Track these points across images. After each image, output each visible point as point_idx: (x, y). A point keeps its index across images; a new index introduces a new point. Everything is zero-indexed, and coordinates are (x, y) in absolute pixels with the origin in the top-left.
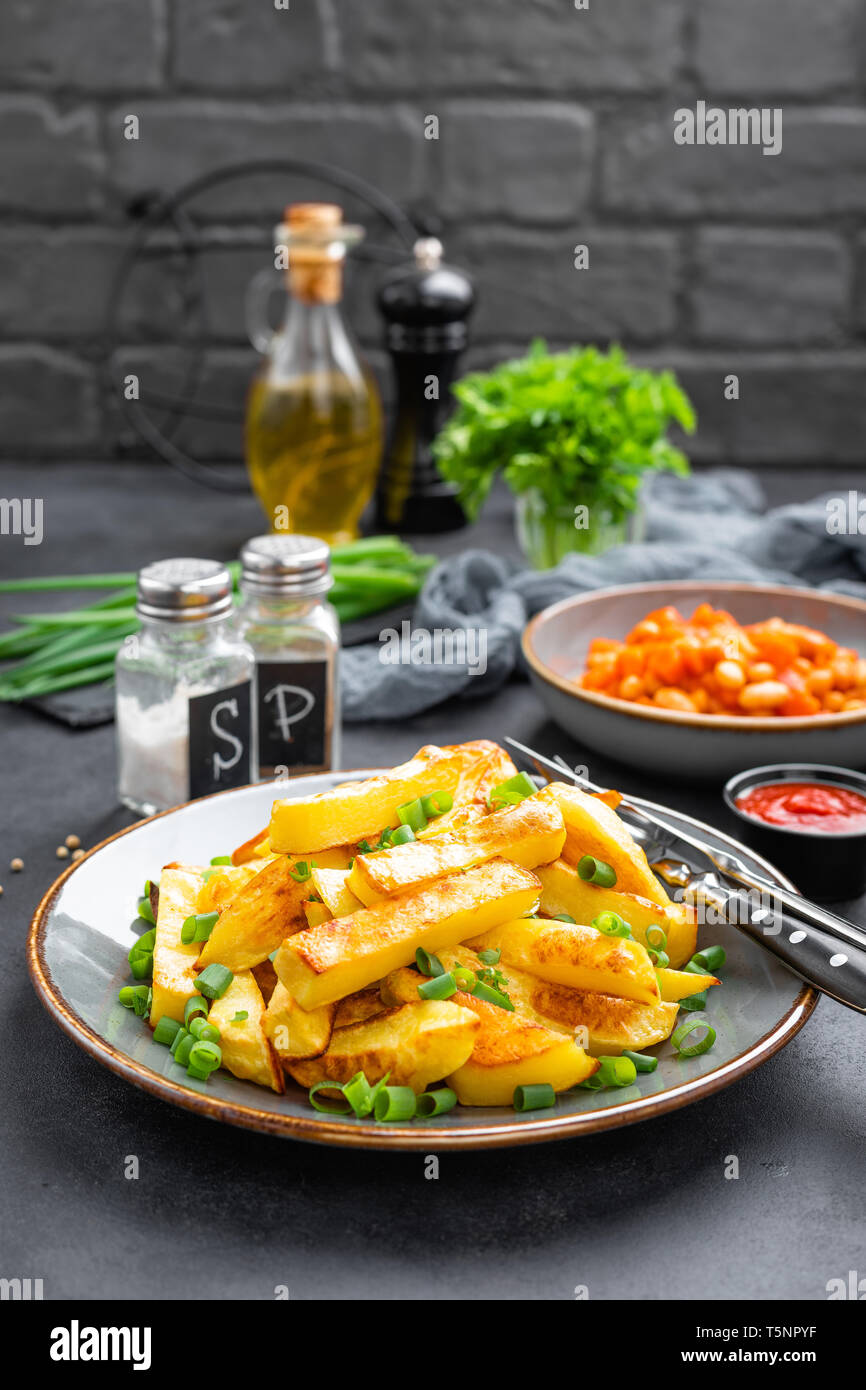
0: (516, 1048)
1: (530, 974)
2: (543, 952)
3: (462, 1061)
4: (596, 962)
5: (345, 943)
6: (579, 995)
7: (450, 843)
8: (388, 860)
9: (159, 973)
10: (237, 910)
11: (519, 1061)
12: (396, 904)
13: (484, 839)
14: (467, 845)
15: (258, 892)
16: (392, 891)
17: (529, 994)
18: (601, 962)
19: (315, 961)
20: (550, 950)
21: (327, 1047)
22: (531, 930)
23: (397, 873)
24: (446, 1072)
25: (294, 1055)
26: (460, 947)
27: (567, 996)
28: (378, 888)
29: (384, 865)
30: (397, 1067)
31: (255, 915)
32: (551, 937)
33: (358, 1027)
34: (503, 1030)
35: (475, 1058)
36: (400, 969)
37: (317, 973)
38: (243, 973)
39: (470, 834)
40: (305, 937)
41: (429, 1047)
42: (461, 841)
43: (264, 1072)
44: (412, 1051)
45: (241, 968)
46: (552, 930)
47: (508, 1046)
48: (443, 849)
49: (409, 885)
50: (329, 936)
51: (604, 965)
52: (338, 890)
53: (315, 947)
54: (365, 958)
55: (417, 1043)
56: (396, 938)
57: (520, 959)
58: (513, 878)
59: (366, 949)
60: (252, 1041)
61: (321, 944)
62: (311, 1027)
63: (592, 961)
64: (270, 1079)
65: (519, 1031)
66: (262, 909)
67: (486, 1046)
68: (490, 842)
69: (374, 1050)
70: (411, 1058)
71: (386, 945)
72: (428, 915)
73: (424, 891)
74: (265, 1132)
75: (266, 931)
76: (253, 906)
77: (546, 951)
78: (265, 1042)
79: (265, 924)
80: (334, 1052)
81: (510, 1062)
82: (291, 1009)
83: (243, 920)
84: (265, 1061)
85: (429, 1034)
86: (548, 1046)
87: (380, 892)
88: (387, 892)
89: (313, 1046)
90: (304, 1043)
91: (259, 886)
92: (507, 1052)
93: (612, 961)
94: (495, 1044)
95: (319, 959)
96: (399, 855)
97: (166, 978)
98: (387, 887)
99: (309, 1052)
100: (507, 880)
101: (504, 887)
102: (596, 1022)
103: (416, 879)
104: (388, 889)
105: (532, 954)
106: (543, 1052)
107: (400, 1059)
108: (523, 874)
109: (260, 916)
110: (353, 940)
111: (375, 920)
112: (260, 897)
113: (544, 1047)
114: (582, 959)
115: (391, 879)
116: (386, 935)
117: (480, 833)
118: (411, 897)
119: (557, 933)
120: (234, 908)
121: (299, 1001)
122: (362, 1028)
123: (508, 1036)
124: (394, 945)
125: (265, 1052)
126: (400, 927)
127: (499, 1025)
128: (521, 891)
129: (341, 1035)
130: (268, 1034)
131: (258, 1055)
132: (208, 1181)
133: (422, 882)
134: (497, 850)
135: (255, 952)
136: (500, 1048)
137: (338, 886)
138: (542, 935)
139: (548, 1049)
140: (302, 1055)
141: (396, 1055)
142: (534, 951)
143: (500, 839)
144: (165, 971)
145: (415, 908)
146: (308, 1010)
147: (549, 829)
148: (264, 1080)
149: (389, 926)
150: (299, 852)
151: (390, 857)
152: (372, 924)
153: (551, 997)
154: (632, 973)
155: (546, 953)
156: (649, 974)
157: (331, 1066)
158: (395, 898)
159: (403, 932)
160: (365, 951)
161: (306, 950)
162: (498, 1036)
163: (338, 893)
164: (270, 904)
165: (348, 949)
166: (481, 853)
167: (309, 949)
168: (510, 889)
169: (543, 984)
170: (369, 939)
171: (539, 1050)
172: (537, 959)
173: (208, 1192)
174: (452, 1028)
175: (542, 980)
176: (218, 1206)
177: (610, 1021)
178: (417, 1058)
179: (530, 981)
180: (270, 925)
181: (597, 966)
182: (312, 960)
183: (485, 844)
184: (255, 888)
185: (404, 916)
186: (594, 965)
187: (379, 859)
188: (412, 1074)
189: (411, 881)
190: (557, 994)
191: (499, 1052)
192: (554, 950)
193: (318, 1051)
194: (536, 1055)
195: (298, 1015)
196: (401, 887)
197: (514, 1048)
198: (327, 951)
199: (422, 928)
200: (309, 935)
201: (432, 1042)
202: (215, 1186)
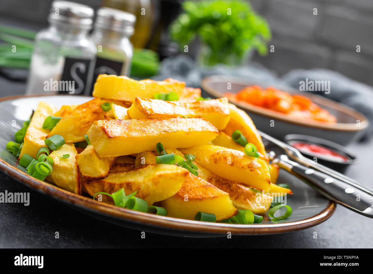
0: (201, 193)
1: (207, 169)
2: (216, 159)
3: (174, 193)
4: (242, 165)
5: (125, 129)
6: (228, 184)
7: (179, 106)
8: (150, 103)
9: (28, 134)
10: (73, 115)
11: (201, 200)
12: (152, 121)
13: (195, 108)
14: (187, 109)
15: (84, 110)
16: (151, 115)
17: (206, 177)
18: (245, 166)
19: (109, 132)
20: (220, 158)
21: (107, 176)
22: (211, 150)
23: (154, 108)
24: (165, 197)
25: (89, 175)
26: (177, 150)
27: (223, 183)
28: (144, 112)
29: (148, 104)
30: (140, 191)
31: (81, 119)
32: (221, 152)
33: (123, 173)
34: (195, 185)
35: (180, 194)
36: (147, 151)
37: (110, 137)
38: (70, 144)
39: (188, 105)
40: (106, 122)
41: (159, 182)
42: (184, 107)
43: (72, 183)
44: (150, 183)
45: (69, 141)
46: (222, 151)
47: (197, 192)
48: (176, 107)
49: (159, 114)
50: (118, 124)
51: (246, 167)
52: (123, 115)
53: (110, 127)
54: (133, 138)
55: (153, 180)
56: (150, 133)
57: (204, 161)
58: (206, 126)
59: (135, 134)
60: (69, 167)
61: (113, 126)
62: (101, 165)
63: (241, 165)
64: (75, 187)
65: (203, 186)
66: (85, 117)
67: (186, 190)
68: (197, 110)
69: (130, 181)
70: (149, 187)
71: (144, 135)
72: (166, 129)
73: (165, 119)
74: (69, 202)
75: (85, 127)
76: (81, 115)
77: (218, 158)
78: (76, 168)
79: (85, 124)
80: (109, 180)
81: (197, 199)
82: (92, 154)
83: (75, 120)
84: (74, 177)
85: (160, 176)
86: (216, 195)
87: (145, 114)
88: (148, 115)
89: (100, 173)
90: (96, 171)
91: (85, 107)
92: (196, 194)
93: (250, 166)
94: (191, 190)
95: (111, 132)
96: (156, 103)
97: (32, 137)
98: (149, 112)
99: (97, 175)
100: (203, 126)
101: (202, 128)
102: (235, 196)
103: (162, 113)
104: (149, 113)
105: (210, 159)
106: (214, 197)
107: (143, 187)
108: (211, 126)
109: (83, 120)
110: (129, 129)
111: (141, 124)
112: (85, 112)
113: (215, 195)
114: (236, 163)
115: (151, 110)
116: (145, 131)
117: (193, 106)
118: (159, 120)
119: (224, 152)
120: (72, 114)
121: (97, 151)
122: (125, 173)
123: (197, 187)
124: (148, 136)
125: (75, 172)
126: (152, 130)
127: (193, 182)
128: (209, 131)
129: (114, 175)
130: (78, 164)
131: (71, 174)
132: (32, 228)
133: (165, 115)
134: (200, 114)
135: (77, 135)
136: (193, 192)
137: (123, 113)
138: (216, 152)
139: (216, 197)
140: (94, 176)
141: (141, 185)
142: (212, 158)
143: (202, 110)
144: (32, 134)
145: (160, 125)
146: (101, 157)
147: (223, 112)
148: (71, 188)
149: (147, 128)
150: (107, 98)
151: (152, 102)
152: (139, 126)
153: (216, 181)
154: (259, 172)
155: (218, 159)
156: (268, 173)
157: (106, 187)
158: (151, 119)
159: (153, 132)
160: (134, 135)
161: (106, 127)
162: (192, 186)
163: (123, 116)
164: (89, 116)
165: (126, 131)
166: (192, 113)
167: (107, 127)
168: (204, 129)
169: (213, 175)
170: (137, 131)
171: (212, 196)
172: (213, 162)
173: (31, 232)
174: (173, 174)
175: (212, 173)
176: (35, 239)
177: (242, 197)
178: (152, 188)
179: (207, 172)
180: (87, 125)
181: (243, 167)
182: (108, 131)
183: (195, 110)
184: (83, 108)
185: (154, 126)
186: (241, 167)
187: (146, 101)
188: (148, 195)
189: (160, 113)
190: (219, 181)
191: (192, 193)
192: (222, 158)
193: (102, 175)
194: (210, 198)
195: (95, 158)
196: (155, 114)
197: (200, 193)
198: (116, 130)
199: (163, 133)
200: (108, 122)
201: (161, 180)
202: (36, 231)
